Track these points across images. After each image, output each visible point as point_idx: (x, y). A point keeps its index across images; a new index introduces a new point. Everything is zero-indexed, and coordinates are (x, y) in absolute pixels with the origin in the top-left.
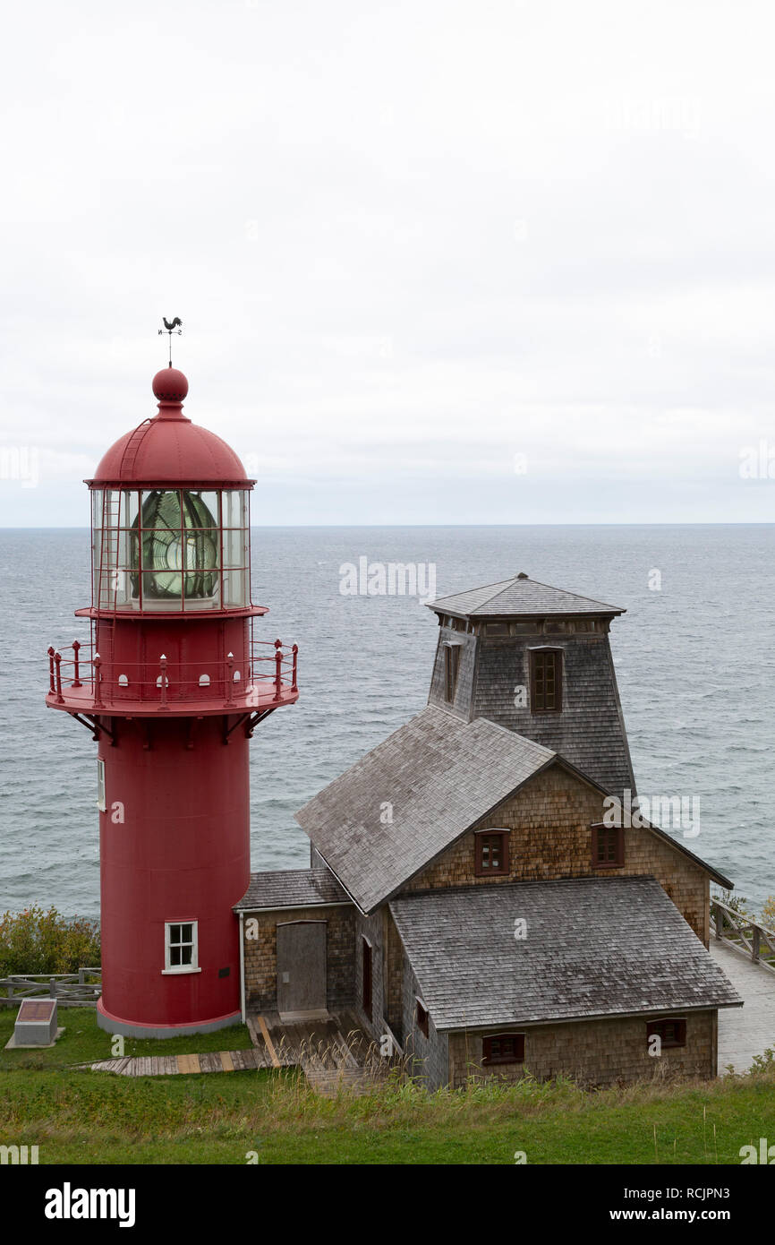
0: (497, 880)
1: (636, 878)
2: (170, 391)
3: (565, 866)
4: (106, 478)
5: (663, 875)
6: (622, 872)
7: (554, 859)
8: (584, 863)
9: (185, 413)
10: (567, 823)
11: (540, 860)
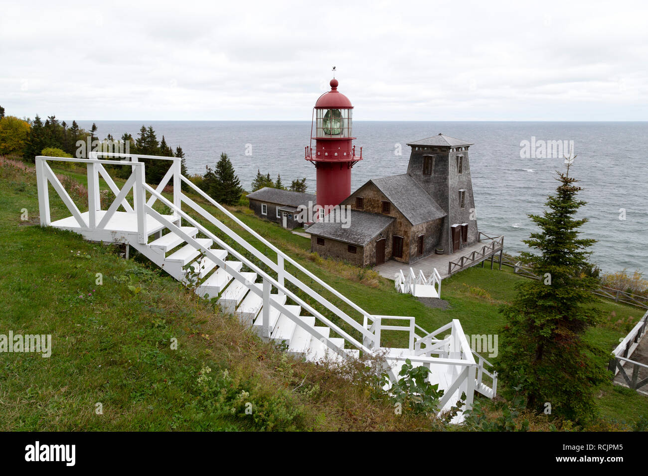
0: (361, 210)
1: (391, 218)
2: (334, 85)
3: (376, 210)
4: (317, 106)
5: (399, 219)
6: (389, 215)
7: (374, 208)
8: (380, 210)
9: (338, 90)
10: (376, 199)
11: (370, 207)
